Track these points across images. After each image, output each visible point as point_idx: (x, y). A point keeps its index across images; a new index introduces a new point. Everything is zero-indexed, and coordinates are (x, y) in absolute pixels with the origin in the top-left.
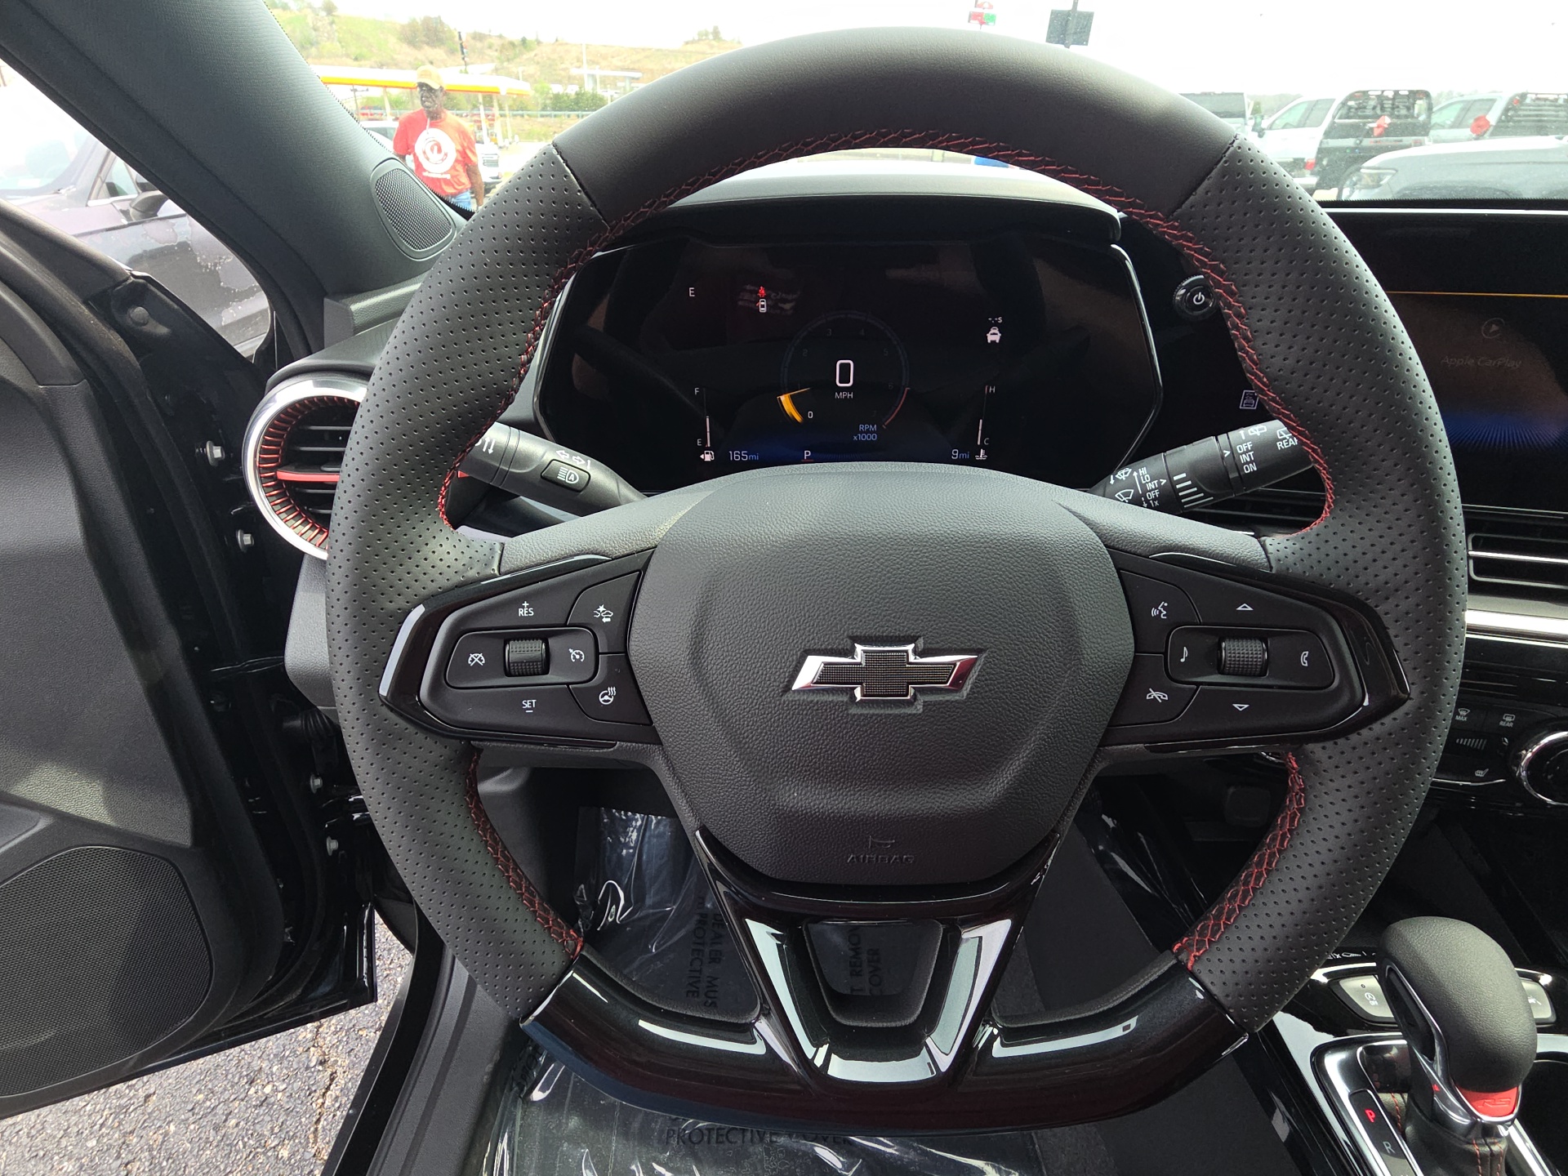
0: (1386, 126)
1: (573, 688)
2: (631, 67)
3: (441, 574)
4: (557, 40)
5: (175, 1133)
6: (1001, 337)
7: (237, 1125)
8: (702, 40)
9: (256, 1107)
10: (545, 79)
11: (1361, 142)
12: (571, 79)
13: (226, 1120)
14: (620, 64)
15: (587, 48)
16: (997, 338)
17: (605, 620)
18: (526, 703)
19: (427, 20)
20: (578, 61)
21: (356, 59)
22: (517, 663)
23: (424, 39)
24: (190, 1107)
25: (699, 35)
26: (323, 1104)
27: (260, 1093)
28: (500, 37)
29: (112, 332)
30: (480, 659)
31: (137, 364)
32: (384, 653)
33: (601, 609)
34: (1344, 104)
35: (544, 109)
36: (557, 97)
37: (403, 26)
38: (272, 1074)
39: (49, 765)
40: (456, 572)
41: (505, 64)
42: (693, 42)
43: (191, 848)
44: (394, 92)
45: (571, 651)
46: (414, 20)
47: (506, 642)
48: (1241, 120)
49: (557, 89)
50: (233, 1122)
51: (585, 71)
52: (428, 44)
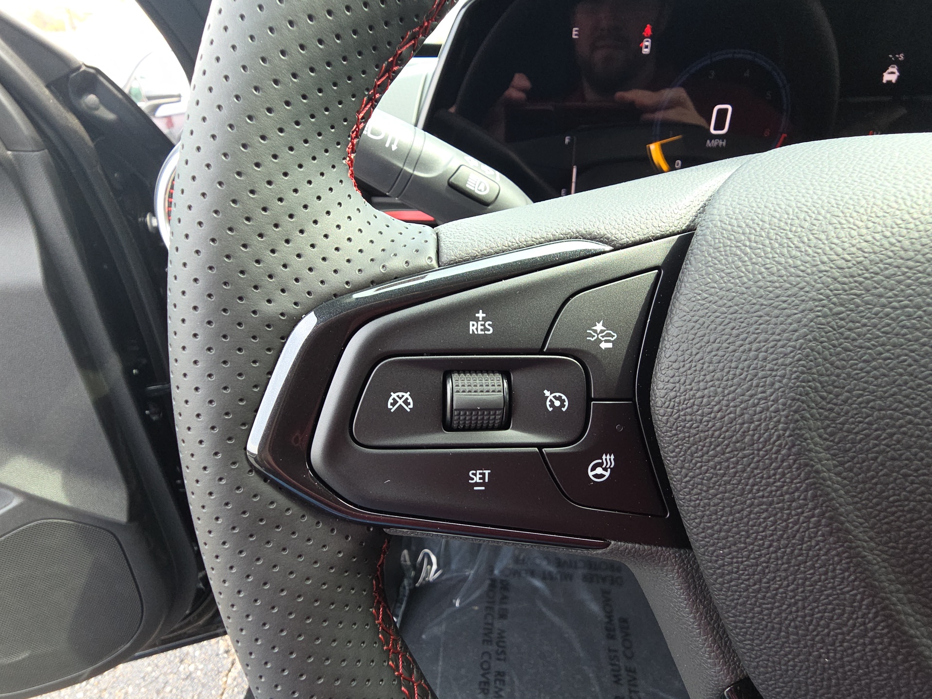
1: (549, 454)
3: (348, 261)
5: (133, 693)
6: (899, 77)
7: (171, 691)
9: (183, 680)
13: (164, 687)
16: (893, 78)
17: (603, 345)
18: (475, 475)
22: (465, 410)
24: (142, 675)
26: (226, 682)
27: (186, 670)
29: (70, 114)
30: (406, 402)
31: (90, 143)
32: (256, 386)
33: (599, 327)
38: (195, 657)
39: (21, 456)
40: (372, 260)
43: (127, 523)
45: (547, 393)
47: (447, 374)
50: (168, 689)
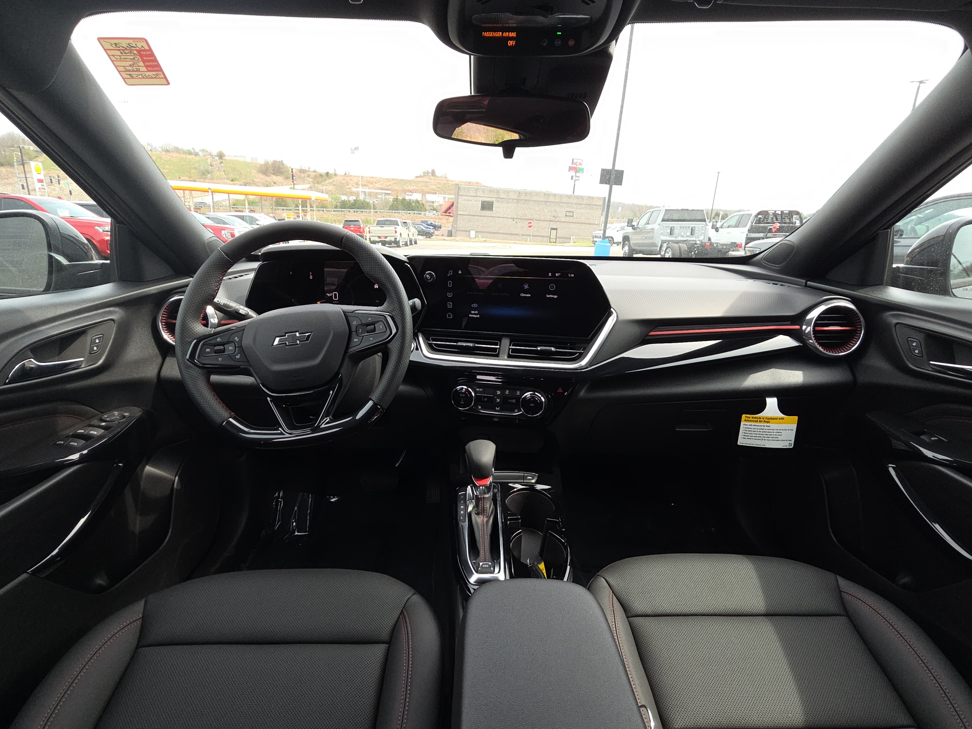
0: (778, 227)
1: (231, 355)
2: (386, 188)
4: (345, 174)
8: (426, 176)
10: (338, 193)
11: (767, 235)
12: (352, 193)
14: (380, 186)
15: (362, 178)
19: (275, 162)
20: (357, 184)
21: (232, 180)
22: (217, 350)
23: (272, 172)
25: (424, 173)
28: (315, 171)
30: (209, 350)
34: (756, 216)
35: (336, 207)
36: (343, 202)
37: (261, 165)
41: (316, 185)
42: (420, 177)
44: (251, 197)
45: (230, 347)
46: (268, 162)
47: (215, 346)
48: (704, 223)
49: (344, 198)
51: (360, 189)
52: (274, 174)
